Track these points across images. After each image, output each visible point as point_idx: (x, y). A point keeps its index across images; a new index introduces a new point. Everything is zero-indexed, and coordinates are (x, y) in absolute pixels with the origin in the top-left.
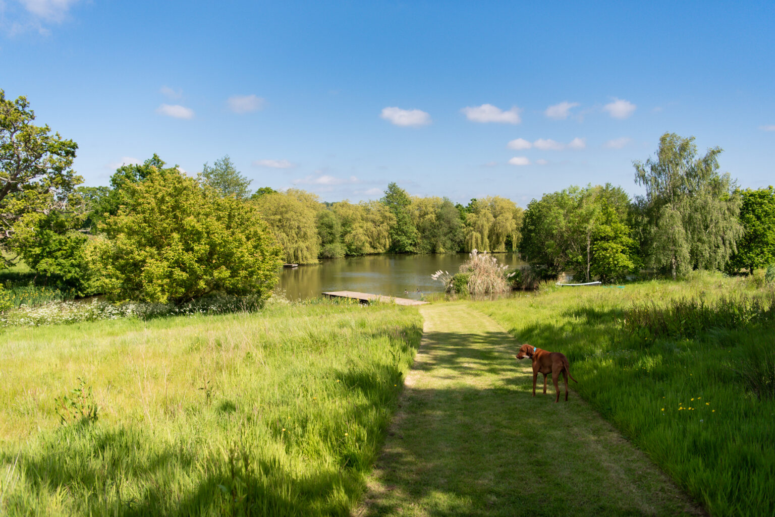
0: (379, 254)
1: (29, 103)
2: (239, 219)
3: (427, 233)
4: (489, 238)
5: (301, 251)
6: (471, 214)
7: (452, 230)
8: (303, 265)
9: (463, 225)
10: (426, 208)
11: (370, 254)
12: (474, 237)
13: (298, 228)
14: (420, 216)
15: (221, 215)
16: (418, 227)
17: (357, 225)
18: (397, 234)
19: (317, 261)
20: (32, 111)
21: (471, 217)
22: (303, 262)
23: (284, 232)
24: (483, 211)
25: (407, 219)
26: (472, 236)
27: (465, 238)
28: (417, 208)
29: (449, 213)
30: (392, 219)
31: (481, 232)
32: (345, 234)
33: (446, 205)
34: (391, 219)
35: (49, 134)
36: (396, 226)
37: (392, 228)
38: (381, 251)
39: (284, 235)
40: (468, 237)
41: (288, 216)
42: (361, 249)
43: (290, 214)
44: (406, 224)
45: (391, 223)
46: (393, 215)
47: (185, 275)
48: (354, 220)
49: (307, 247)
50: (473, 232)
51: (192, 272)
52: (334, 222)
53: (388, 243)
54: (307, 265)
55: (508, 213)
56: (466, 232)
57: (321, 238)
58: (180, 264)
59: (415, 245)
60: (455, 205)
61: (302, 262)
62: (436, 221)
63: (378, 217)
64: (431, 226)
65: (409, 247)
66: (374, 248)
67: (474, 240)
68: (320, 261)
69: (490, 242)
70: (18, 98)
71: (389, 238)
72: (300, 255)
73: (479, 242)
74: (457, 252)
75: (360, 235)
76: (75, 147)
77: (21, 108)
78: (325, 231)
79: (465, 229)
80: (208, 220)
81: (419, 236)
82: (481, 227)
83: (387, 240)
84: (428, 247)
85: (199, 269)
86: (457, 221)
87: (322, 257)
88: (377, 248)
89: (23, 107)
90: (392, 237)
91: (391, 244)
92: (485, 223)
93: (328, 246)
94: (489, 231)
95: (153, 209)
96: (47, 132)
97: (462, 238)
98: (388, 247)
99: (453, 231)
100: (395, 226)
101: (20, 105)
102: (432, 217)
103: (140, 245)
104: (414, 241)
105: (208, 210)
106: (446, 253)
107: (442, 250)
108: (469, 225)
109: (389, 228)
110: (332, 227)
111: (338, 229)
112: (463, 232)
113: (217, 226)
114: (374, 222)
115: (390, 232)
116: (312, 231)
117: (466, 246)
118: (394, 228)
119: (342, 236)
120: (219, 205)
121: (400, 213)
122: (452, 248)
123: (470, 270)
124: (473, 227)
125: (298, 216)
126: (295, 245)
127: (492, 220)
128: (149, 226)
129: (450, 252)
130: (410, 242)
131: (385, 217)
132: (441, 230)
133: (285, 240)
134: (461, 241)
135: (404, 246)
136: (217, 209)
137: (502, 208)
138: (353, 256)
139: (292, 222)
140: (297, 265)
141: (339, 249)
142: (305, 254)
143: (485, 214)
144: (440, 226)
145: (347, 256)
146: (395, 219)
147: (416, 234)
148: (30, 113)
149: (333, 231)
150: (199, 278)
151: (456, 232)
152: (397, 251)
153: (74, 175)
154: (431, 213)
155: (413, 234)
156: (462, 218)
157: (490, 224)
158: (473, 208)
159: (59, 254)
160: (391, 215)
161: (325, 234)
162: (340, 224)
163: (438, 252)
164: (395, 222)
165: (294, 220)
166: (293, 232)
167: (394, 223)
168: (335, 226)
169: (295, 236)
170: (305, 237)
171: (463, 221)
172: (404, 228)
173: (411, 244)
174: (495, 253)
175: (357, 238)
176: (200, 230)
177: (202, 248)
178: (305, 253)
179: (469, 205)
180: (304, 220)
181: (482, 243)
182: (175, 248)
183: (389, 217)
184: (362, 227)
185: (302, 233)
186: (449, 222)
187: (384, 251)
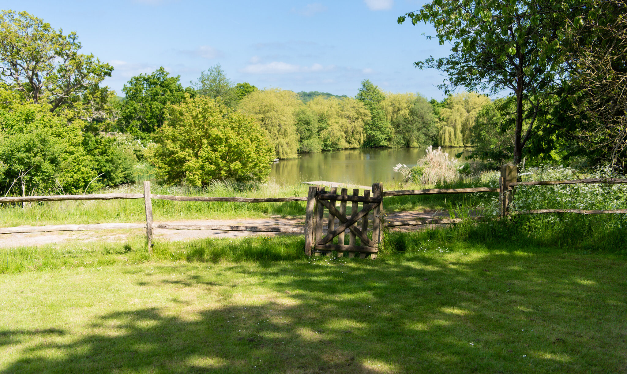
0: (354, 149)
1: (78, 37)
2: (244, 128)
3: (401, 128)
4: (462, 132)
5: (282, 147)
6: (445, 109)
7: (425, 124)
8: (283, 159)
9: (437, 120)
10: (399, 104)
11: (346, 149)
12: (447, 132)
13: (279, 125)
14: (394, 112)
15: (234, 126)
16: (392, 122)
17: (333, 121)
18: (371, 129)
19: (296, 156)
20: (79, 43)
21: (444, 112)
23: (266, 129)
24: (456, 107)
25: (381, 115)
26: (445, 130)
27: (439, 132)
28: (390, 104)
29: (422, 109)
30: (367, 116)
31: (455, 127)
32: (322, 130)
33: (419, 100)
34: (365, 115)
35: (93, 60)
36: (371, 122)
37: (366, 123)
38: (356, 146)
40: (441, 132)
41: (269, 115)
42: (337, 144)
43: (271, 113)
44: (380, 119)
45: (366, 119)
46: (368, 112)
47: (213, 167)
48: (330, 116)
49: (287, 143)
50: (446, 127)
51: (217, 165)
52: (311, 119)
53: (363, 137)
56: (439, 127)
57: (299, 135)
58: (208, 160)
59: (389, 140)
60: (429, 100)
61: (282, 157)
62: (410, 116)
63: (353, 113)
64: (405, 121)
65: (383, 141)
66: (350, 143)
67: (447, 134)
68: (299, 156)
69: (463, 136)
70: (70, 33)
71: (364, 134)
72: (281, 151)
73: (452, 136)
75: (335, 131)
76: (111, 69)
77: (72, 41)
78: (303, 127)
79: (439, 124)
80: (226, 129)
81: (393, 131)
82: (454, 122)
83: (362, 135)
84: (402, 141)
85: (221, 163)
86: (430, 116)
87: (301, 153)
88: (352, 144)
89: (74, 40)
90: (366, 132)
91: (365, 139)
92: (458, 118)
93: (305, 142)
94: (462, 126)
95: (191, 124)
96: (92, 59)
97: (435, 133)
98: (362, 142)
99: (427, 126)
100: (370, 123)
101: (72, 38)
102: (405, 113)
103: (182, 148)
104: (388, 136)
105: (225, 123)
106: (420, 147)
107: (415, 144)
108: (443, 120)
109: (363, 124)
110: (309, 123)
111: (315, 125)
112: (437, 127)
113: (232, 134)
114: (348, 117)
115: (365, 127)
116: (291, 129)
117: (439, 140)
118: (368, 124)
119: (318, 132)
120: (232, 119)
121: (374, 109)
122: (425, 143)
123: (426, 164)
124: (446, 121)
125: (278, 115)
126: (276, 142)
127: (465, 115)
128: (188, 135)
129: (424, 147)
130: (384, 137)
131: (359, 113)
132: (414, 125)
134: (435, 136)
135: (379, 141)
136: (231, 122)
137: (476, 103)
138: (329, 151)
139: (274, 120)
140: (278, 160)
141: (316, 145)
142: (285, 150)
143: (458, 109)
144: (414, 122)
145: (323, 151)
146: (370, 115)
147: (390, 129)
148: (78, 44)
149: (311, 127)
150: (221, 169)
151: (429, 127)
152: (371, 145)
153: (109, 90)
154: (405, 108)
155: (387, 129)
156: (436, 113)
157: (463, 119)
158: (448, 103)
159: (96, 151)
160: (366, 111)
161: (303, 130)
162: (317, 121)
163: (412, 146)
164: (370, 118)
165: (275, 119)
166: (275, 130)
168: (312, 123)
169: (277, 133)
170: (285, 134)
171: (437, 116)
172: (379, 123)
173: (386, 139)
174: (468, 147)
175: (333, 134)
176: (221, 137)
177: (222, 149)
178: (286, 148)
179: (444, 100)
180: (284, 118)
181: (455, 137)
182: (205, 151)
183: (364, 113)
184: (337, 123)
185: (283, 131)
186: (422, 117)
187: (359, 146)
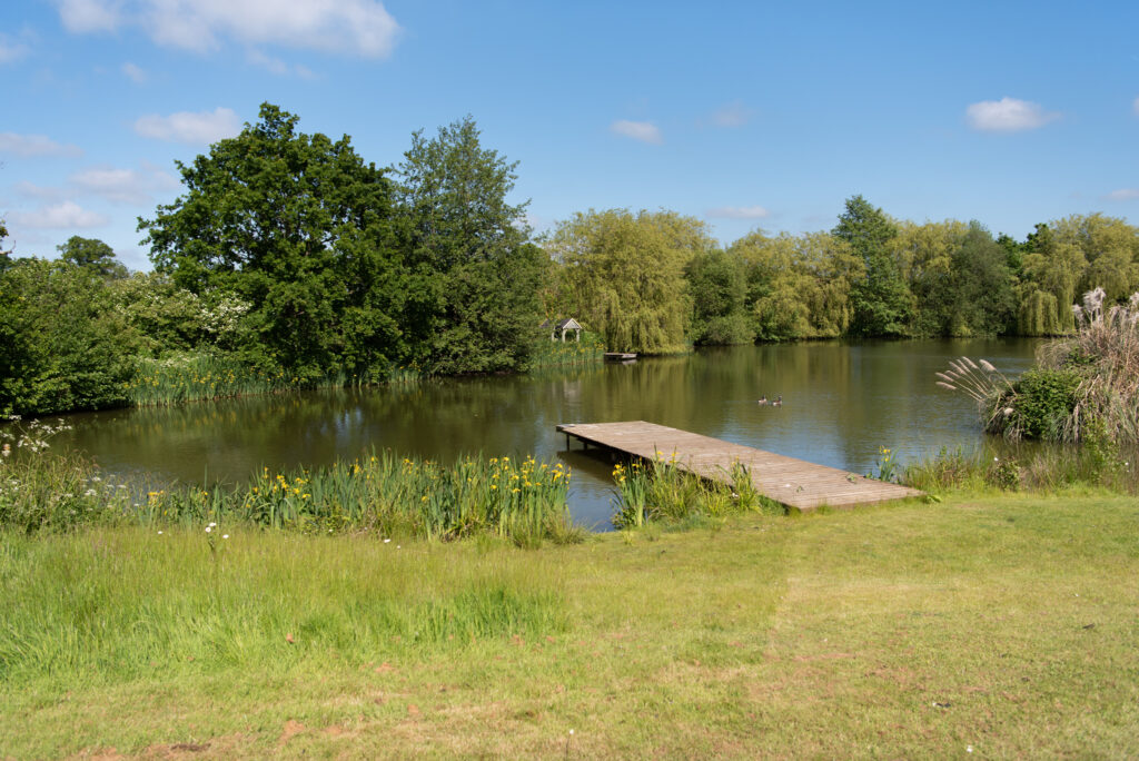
0: (828, 339)
3: (932, 295)
5: (647, 327)
6: (1033, 255)
7: (989, 287)
8: (651, 356)
9: (1015, 278)
10: (930, 244)
11: (810, 339)
12: (1040, 302)
13: (642, 278)
14: (916, 262)
16: (914, 285)
17: (783, 279)
18: (866, 298)
19: (688, 350)
21: (1032, 261)
22: (650, 351)
23: (614, 287)
24: (1063, 247)
25: (888, 268)
26: (1034, 300)
27: (1018, 305)
28: (909, 244)
29: (982, 255)
30: (856, 269)
31: (1058, 292)
32: (754, 300)
33: (975, 235)
34: (854, 267)
36: (865, 282)
37: (855, 286)
38: (832, 332)
39: (614, 293)
40: (1024, 304)
41: (622, 255)
42: (788, 328)
43: (627, 251)
44: (886, 277)
45: (856, 275)
46: (857, 261)
48: (776, 270)
49: (659, 319)
50: (1038, 292)
52: (730, 272)
53: (847, 317)
54: (659, 356)
55: (1120, 250)
56: (1020, 293)
57: (696, 303)
59: (906, 321)
60: (996, 237)
61: (647, 350)
62: (953, 270)
63: (826, 266)
64: (940, 281)
65: (892, 324)
66: (818, 327)
67: (1041, 307)
68: (696, 350)
71: (849, 308)
72: (644, 335)
73: (1053, 311)
74: (999, 335)
75: (786, 301)
79: (1018, 287)
81: (915, 302)
82: (1056, 282)
83: (845, 310)
84: (935, 323)
86: (1000, 269)
87: (702, 345)
88: (824, 328)
90: (855, 303)
91: (853, 319)
92: (1067, 271)
93: (719, 321)
94: (1075, 289)
97: (1011, 306)
98: (846, 324)
99: (992, 292)
100: (862, 283)
102: (942, 262)
104: (903, 312)
106: (974, 336)
107: (965, 330)
108: (1029, 277)
109: (848, 287)
110: (727, 282)
111: (741, 289)
112: (1014, 294)
114: (816, 273)
115: (852, 294)
116: (673, 286)
117: (1020, 323)
118: (859, 286)
119: (749, 302)
121: (873, 255)
122: (986, 327)
124: (1037, 281)
125: (642, 255)
126: (636, 315)
129: (983, 335)
130: (893, 313)
131: (838, 263)
132: (963, 289)
133: (613, 304)
134: (1009, 312)
135: (884, 323)
137: (1108, 240)
138: (772, 342)
139: (631, 268)
140: (634, 356)
141: (741, 327)
142: (655, 334)
143: (1066, 253)
144: (961, 282)
145: (758, 341)
146: (863, 267)
147: (907, 297)
149: (728, 290)
151: (997, 292)
152: (865, 331)
154: (941, 255)
155: (901, 298)
156: (1013, 264)
157: (1079, 274)
158: (1040, 242)
160: (854, 259)
161: (710, 297)
162: (743, 278)
163: (956, 334)
164: (864, 274)
165: (634, 263)
166: (632, 289)
167: (860, 276)
168: (733, 281)
169: (636, 295)
170: (658, 298)
171: (1015, 271)
172: (882, 285)
173: (897, 319)
175: (782, 307)
178: (656, 331)
179: (1030, 237)
180: (656, 264)
181: (1059, 314)
183: (850, 263)
184: (791, 284)
185: (651, 290)
186: (981, 272)
187: (839, 333)
